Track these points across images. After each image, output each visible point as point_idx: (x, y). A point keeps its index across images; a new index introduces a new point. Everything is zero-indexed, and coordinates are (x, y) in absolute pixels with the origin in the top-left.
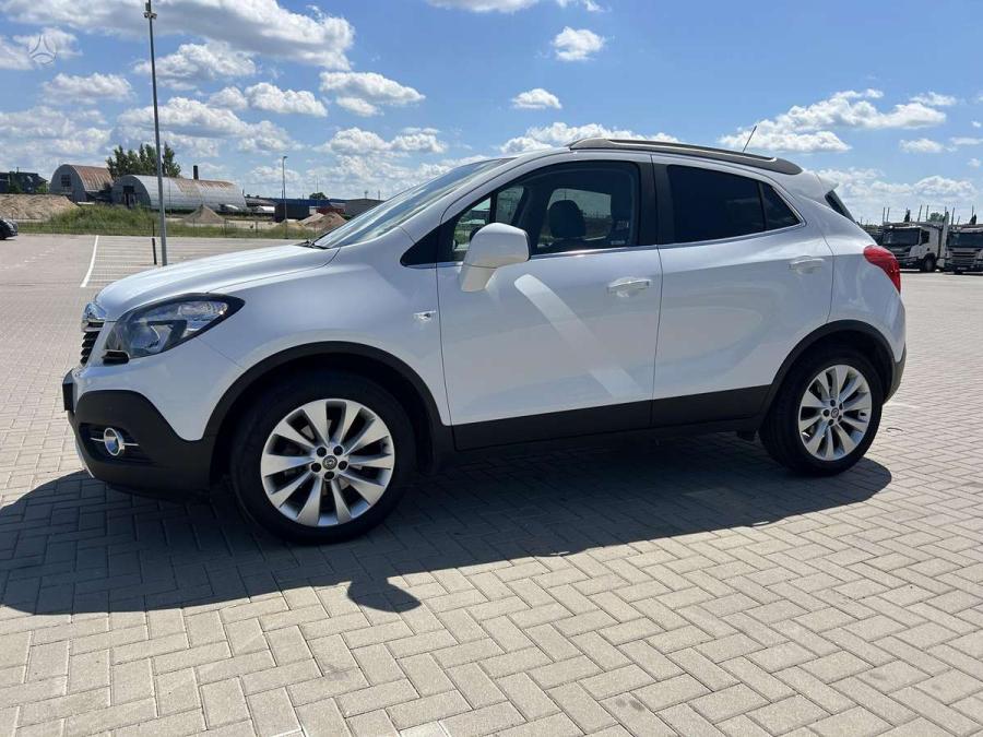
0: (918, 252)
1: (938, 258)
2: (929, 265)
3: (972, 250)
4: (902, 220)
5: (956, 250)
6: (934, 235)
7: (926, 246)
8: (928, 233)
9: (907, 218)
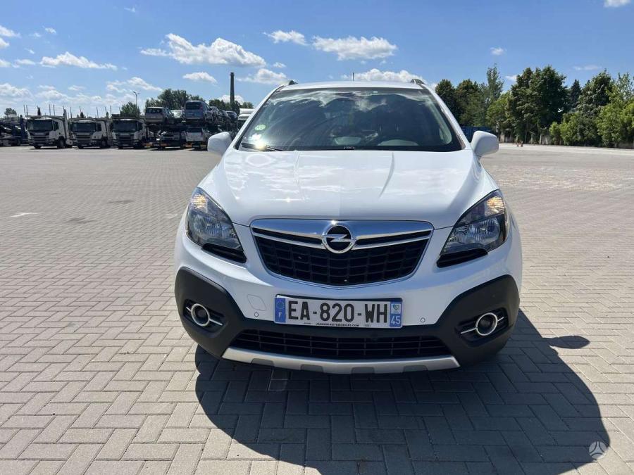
0: (53, 135)
1: (66, 139)
2: (62, 143)
3: (88, 134)
4: (36, 115)
5: (78, 134)
6: (61, 124)
7: (57, 131)
8: (57, 123)
9: (39, 113)
